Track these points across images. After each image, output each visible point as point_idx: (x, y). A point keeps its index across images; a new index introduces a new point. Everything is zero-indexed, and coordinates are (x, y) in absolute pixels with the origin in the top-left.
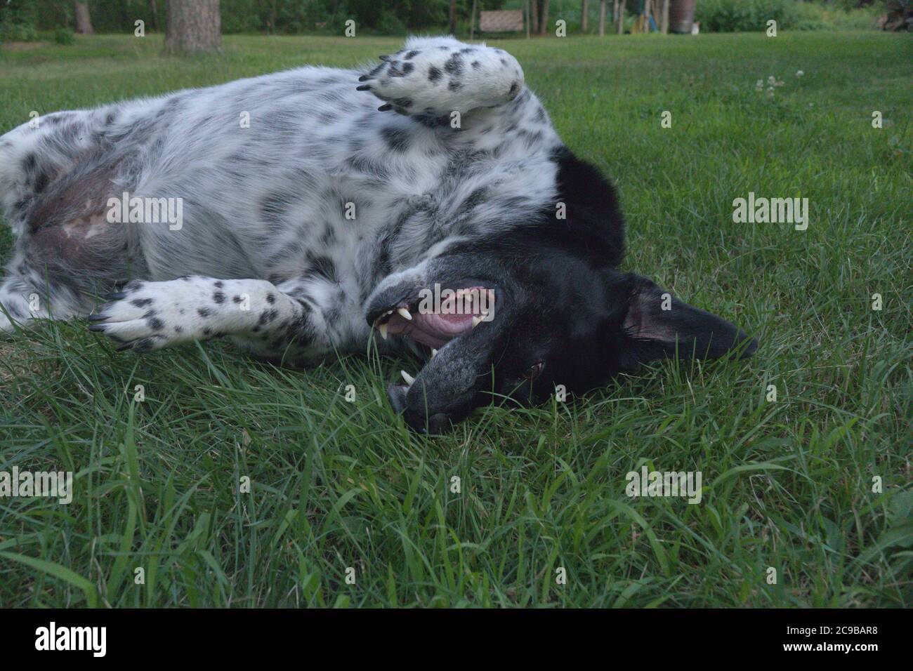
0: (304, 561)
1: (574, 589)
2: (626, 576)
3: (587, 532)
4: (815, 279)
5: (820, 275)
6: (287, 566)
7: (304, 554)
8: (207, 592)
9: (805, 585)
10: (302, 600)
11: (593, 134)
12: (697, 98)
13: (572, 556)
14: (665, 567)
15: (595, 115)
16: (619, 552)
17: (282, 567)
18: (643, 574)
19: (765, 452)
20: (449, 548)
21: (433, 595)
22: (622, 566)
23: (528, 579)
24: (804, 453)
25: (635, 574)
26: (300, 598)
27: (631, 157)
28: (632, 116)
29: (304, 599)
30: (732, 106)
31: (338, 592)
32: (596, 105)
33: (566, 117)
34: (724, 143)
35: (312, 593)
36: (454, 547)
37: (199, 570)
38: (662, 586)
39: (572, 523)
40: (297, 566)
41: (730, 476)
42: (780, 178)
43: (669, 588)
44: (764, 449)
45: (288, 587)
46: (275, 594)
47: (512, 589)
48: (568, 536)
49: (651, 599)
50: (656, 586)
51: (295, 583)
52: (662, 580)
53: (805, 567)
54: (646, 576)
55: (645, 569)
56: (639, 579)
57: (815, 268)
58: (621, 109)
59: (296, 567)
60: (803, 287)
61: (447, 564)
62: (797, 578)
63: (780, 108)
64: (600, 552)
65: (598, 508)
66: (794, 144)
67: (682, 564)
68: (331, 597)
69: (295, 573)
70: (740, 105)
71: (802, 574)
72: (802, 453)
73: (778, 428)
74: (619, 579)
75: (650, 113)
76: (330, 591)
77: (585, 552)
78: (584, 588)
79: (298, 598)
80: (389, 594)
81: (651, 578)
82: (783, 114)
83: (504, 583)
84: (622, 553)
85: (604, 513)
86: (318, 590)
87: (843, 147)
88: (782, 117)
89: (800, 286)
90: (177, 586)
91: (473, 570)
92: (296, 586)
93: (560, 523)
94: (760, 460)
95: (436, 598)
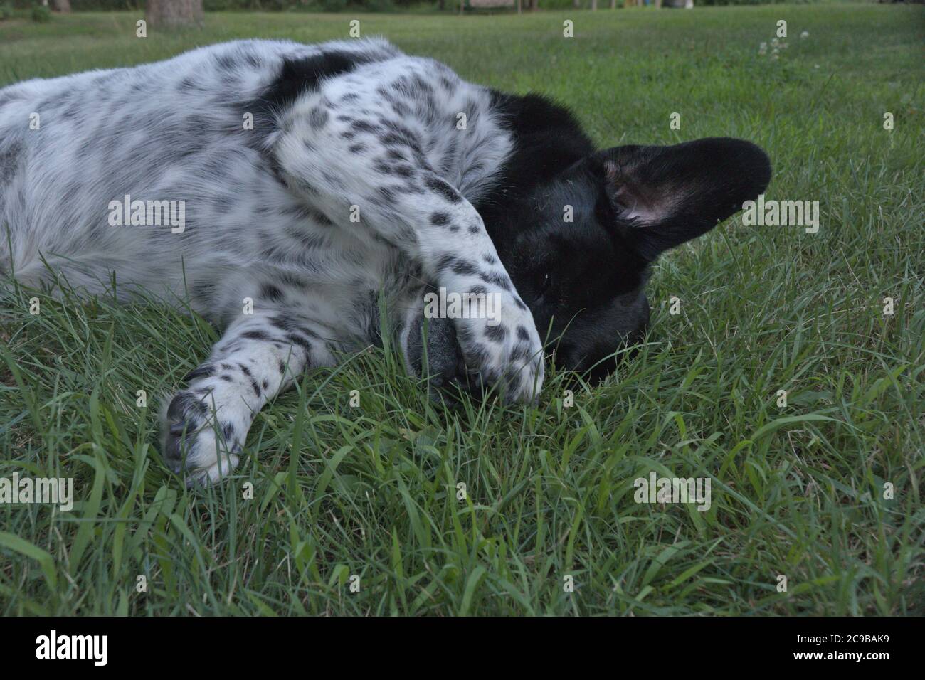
0: (295, 529)
1: (600, 555)
2: (657, 540)
3: (613, 493)
4: (837, 233)
5: (842, 228)
6: (276, 534)
7: (296, 520)
8: (184, 565)
9: (855, 547)
10: (294, 572)
11: (593, 98)
12: (697, 64)
13: (597, 519)
14: (701, 530)
15: (593, 81)
16: (649, 514)
17: (269, 536)
18: (676, 539)
19: (801, 407)
20: (461, 512)
21: (443, 564)
22: (653, 530)
23: (548, 546)
24: (848, 405)
25: (667, 537)
26: (292, 570)
27: (633, 120)
28: (632, 82)
29: (298, 572)
30: (735, 70)
31: (334, 563)
32: (593, 72)
33: (563, 83)
34: (729, 104)
35: (306, 565)
36: (466, 510)
37: (175, 541)
38: (698, 551)
39: (596, 484)
40: (289, 533)
41: (766, 432)
42: (792, 134)
43: (707, 553)
44: (799, 404)
45: (277, 559)
46: (263, 567)
47: (530, 557)
48: (592, 499)
49: (687, 565)
50: (693, 551)
51: (286, 554)
52: (699, 545)
53: (856, 528)
54: (679, 540)
55: (678, 533)
56: (672, 543)
57: (837, 222)
58: (620, 75)
59: (286, 535)
60: (825, 241)
61: (459, 530)
62: (846, 540)
63: (785, 71)
64: (629, 515)
65: (623, 468)
66: (803, 104)
67: (720, 527)
68: (326, 571)
69: (286, 542)
70: (744, 70)
71: (852, 535)
72: (845, 405)
73: (812, 381)
74: (650, 544)
75: (650, 78)
76: (325, 562)
77: (612, 516)
78: (613, 555)
79: (289, 570)
80: (394, 564)
81: (686, 542)
82: (788, 77)
83: (521, 552)
84: (652, 516)
85: (630, 473)
86: (311, 561)
87: (853, 107)
88: (787, 80)
89: (822, 240)
90: (151, 560)
91: (486, 536)
92: (287, 557)
93: (581, 485)
94: (797, 415)
95: (446, 566)
